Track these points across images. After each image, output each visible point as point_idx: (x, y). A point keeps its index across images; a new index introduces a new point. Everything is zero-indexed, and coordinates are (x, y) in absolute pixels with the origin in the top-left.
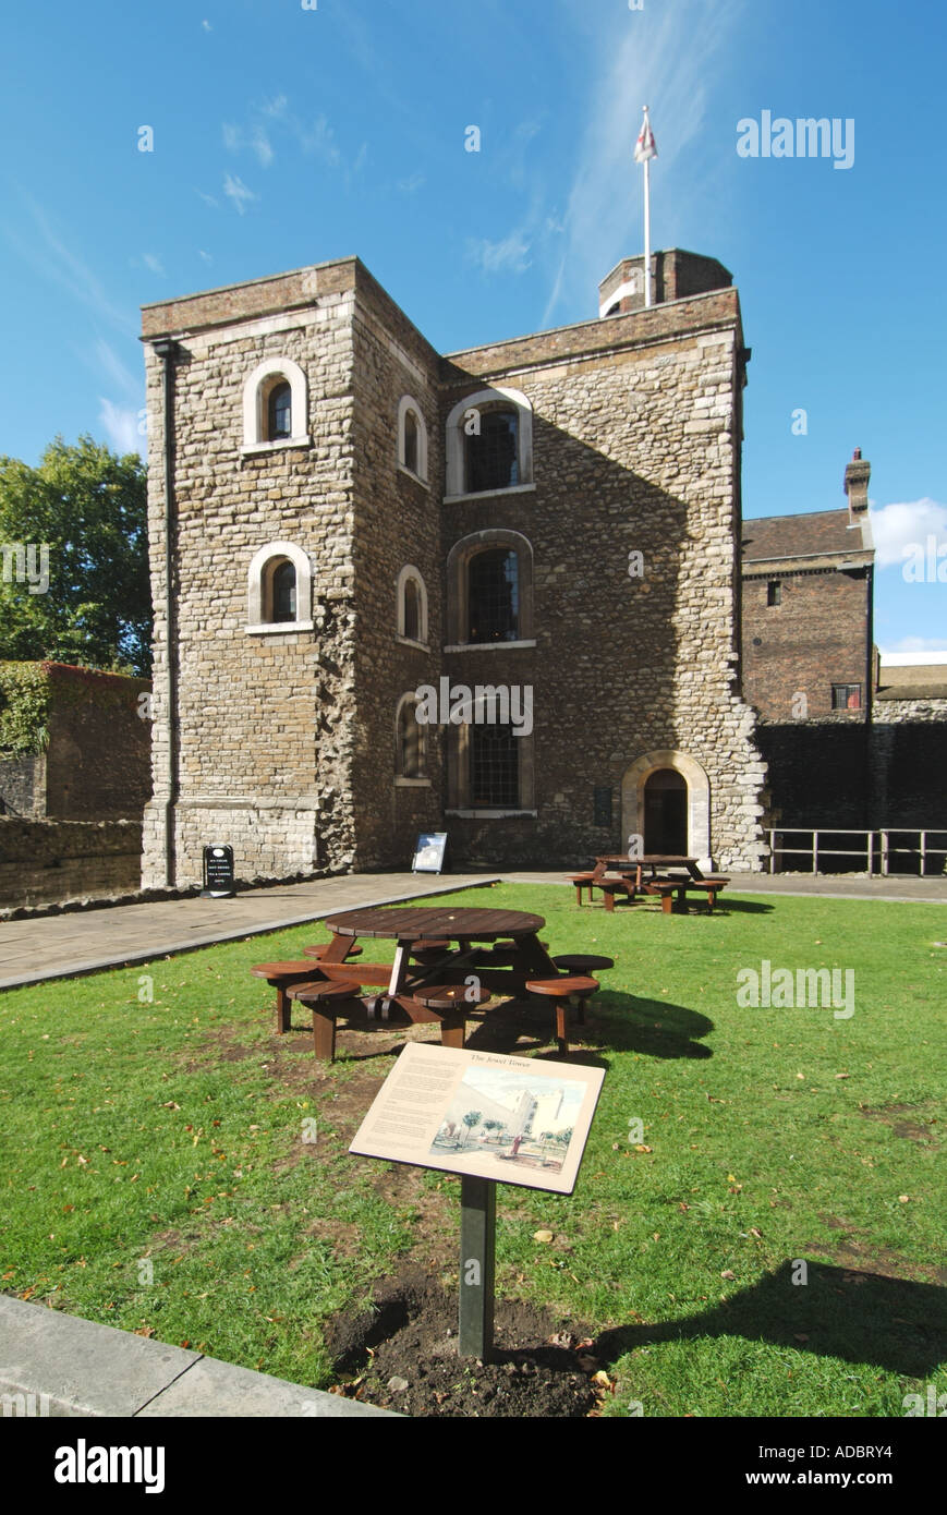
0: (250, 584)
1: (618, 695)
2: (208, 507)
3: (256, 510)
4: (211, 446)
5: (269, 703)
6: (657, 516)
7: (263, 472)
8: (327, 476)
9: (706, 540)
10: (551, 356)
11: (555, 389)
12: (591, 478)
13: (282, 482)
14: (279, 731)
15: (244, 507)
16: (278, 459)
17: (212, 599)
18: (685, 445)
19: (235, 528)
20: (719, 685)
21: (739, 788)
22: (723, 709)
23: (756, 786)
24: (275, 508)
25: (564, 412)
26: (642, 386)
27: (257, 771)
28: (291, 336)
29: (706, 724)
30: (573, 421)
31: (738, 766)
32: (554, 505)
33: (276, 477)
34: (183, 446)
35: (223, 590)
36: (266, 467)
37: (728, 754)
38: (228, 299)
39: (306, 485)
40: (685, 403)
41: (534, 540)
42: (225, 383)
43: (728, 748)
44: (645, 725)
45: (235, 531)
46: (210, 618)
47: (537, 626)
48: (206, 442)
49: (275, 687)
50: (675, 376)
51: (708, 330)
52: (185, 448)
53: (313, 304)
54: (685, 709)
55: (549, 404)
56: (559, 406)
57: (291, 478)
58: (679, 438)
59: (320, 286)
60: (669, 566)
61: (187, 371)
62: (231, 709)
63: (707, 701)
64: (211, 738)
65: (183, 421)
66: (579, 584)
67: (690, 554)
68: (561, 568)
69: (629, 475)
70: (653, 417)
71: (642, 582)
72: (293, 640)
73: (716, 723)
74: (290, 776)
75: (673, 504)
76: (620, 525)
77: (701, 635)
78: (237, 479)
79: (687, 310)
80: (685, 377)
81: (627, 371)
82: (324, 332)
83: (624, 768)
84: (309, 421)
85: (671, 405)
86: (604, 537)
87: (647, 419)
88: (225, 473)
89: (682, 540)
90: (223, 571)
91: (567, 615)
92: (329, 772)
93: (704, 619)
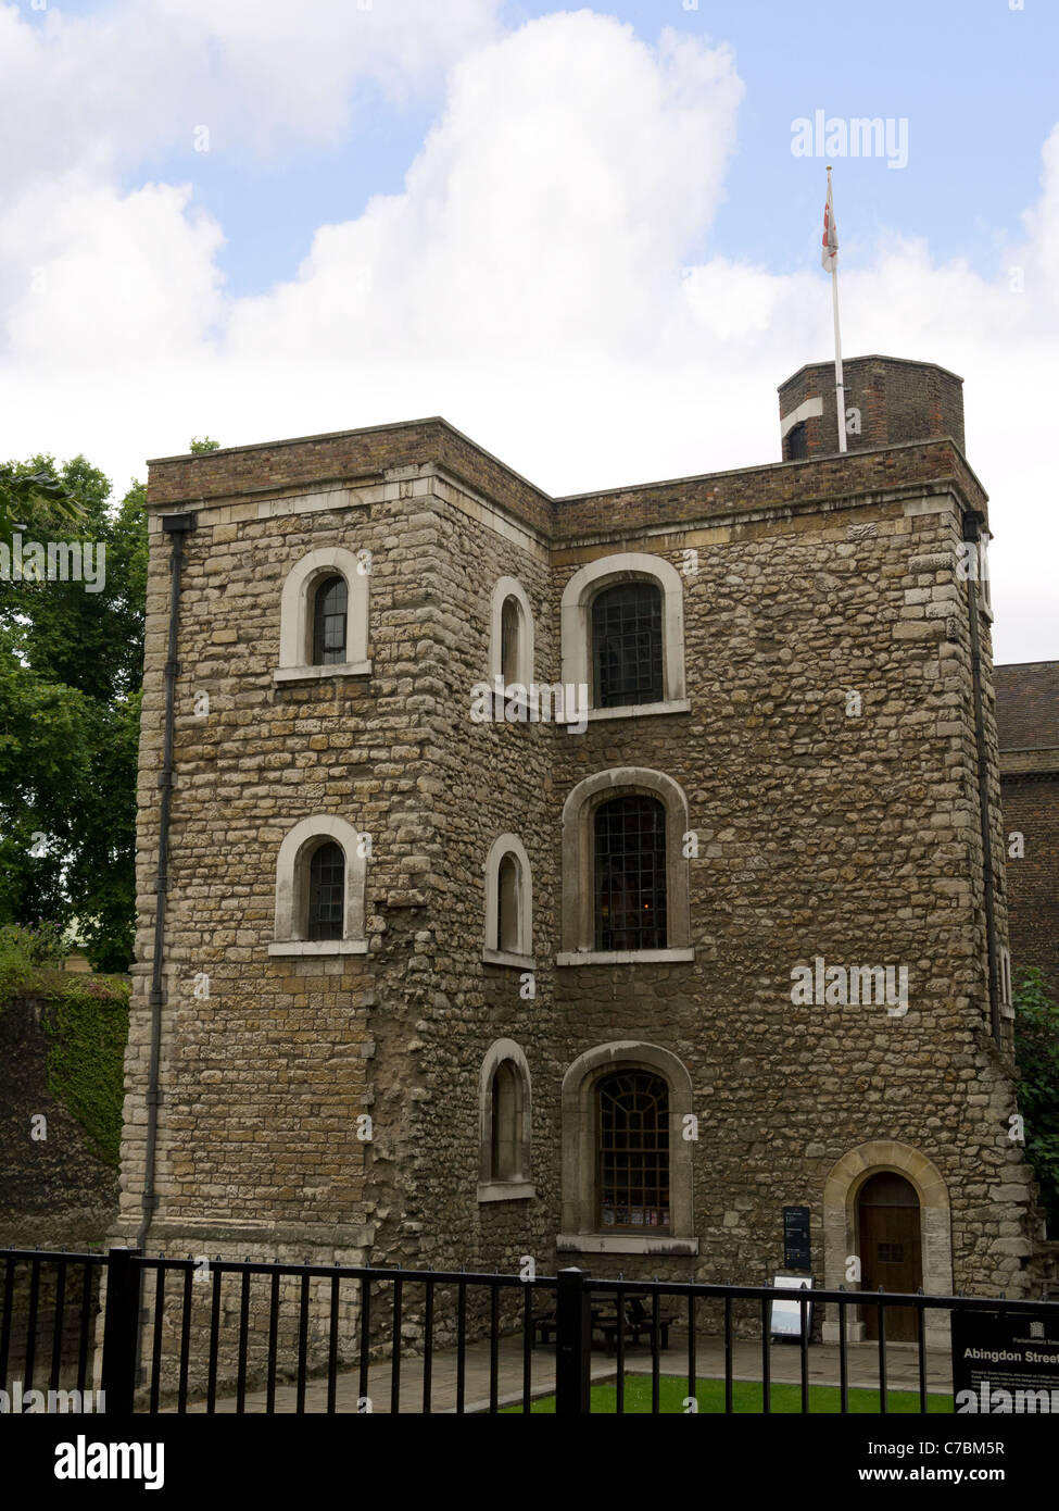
0: (279, 877)
1: (816, 1046)
2: (224, 755)
3: (292, 765)
4: (232, 666)
5: (300, 1068)
6: (862, 761)
7: (304, 709)
8: (393, 721)
9: (929, 802)
10: (707, 511)
11: (714, 560)
12: (766, 697)
13: (330, 725)
14: (312, 1115)
15: (274, 759)
16: (322, 691)
17: (223, 897)
18: (895, 655)
19: (262, 790)
20: (958, 1035)
21: (992, 1208)
22: (966, 1073)
23: (1019, 1204)
24: (318, 763)
25: (728, 596)
26: (832, 565)
27: (277, 1179)
28: (349, 518)
29: (941, 1098)
30: (740, 610)
31: (991, 1171)
32: (717, 733)
33: (322, 718)
34: (195, 662)
35: (238, 884)
36: (306, 702)
37: (972, 1151)
38: (268, 460)
39: (363, 732)
40: (892, 595)
41: (689, 787)
42: (258, 576)
43: (974, 1139)
44: (855, 1097)
45: (260, 794)
46: (220, 927)
47: (696, 926)
48: (227, 659)
49: (309, 1042)
50: (876, 554)
51: (917, 493)
52: (199, 666)
53: (381, 476)
54: (912, 1071)
55: (707, 582)
56: (720, 585)
57: (344, 719)
58: (886, 644)
59: (391, 452)
60: (881, 839)
61: (205, 555)
62: (243, 1075)
63: (942, 1060)
64: (212, 1121)
65: (197, 628)
66: (755, 862)
67: (910, 823)
68: (727, 835)
69: (820, 695)
70: (849, 613)
71: (844, 863)
72: (336, 969)
73: (956, 1098)
74: (326, 1189)
75: (882, 743)
76: (810, 771)
77: (930, 953)
78: (268, 716)
79: (887, 463)
80: (891, 556)
81: (811, 542)
82: (395, 516)
83: (825, 1170)
84: (370, 638)
85: (874, 596)
86: (789, 789)
87: (842, 614)
88: (252, 706)
89: (896, 800)
90: (241, 854)
91: (739, 911)
92: (383, 1184)
93: (933, 926)
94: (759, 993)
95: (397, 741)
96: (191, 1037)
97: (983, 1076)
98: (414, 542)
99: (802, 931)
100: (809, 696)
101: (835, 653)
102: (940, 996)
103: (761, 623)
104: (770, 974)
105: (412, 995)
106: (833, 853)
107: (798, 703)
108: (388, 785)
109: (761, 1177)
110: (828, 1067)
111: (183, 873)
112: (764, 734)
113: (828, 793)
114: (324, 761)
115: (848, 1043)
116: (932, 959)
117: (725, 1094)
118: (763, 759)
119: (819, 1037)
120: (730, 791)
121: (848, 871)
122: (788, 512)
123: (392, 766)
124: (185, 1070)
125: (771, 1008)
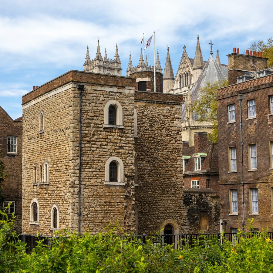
0: (106, 168)
2: (92, 141)
3: (107, 145)
4: (93, 122)
5: (111, 207)
6: (167, 151)
7: (109, 133)
8: (128, 139)
9: (177, 160)
10: (141, 98)
13: (115, 138)
14: (114, 217)
15: (104, 143)
17: (93, 172)
18: (173, 133)
19: (101, 149)
20: (181, 201)
24: (113, 145)
25: (145, 116)
28: (117, 94)
29: (178, 212)
30: (147, 119)
31: (185, 223)
32: (142, 143)
33: (114, 136)
35: (96, 169)
36: (110, 132)
37: (182, 220)
38: (100, 77)
39: (122, 140)
40: (172, 122)
41: (137, 152)
42: (98, 103)
43: (183, 218)
44: (165, 211)
45: (101, 150)
46: (93, 178)
47: (138, 179)
48: (92, 120)
49: (113, 202)
50: (170, 113)
51: (177, 104)
52: (85, 120)
53: (124, 87)
54: (174, 207)
55: (141, 113)
56: (143, 114)
57: (118, 137)
58: (171, 131)
59: (126, 83)
60: (170, 166)
61: (86, 95)
62: (99, 209)
63: (178, 205)
64: (92, 219)
65: (85, 111)
66: (149, 168)
67: (174, 163)
68: (144, 162)
69: (160, 138)
70: (165, 123)
71: (164, 169)
72: (118, 188)
73: (180, 211)
74: (117, 231)
75: (170, 148)
76: (158, 152)
77: (177, 186)
78: (102, 134)
79: (173, 97)
80: (172, 114)
81: (159, 109)
82: (127, 96)
83: (160, 224)
84: (123, 121)
85: (169, 121)
86: (155, 155)
87: (164, 123)
88: (98, 131)
89: (172, 159)
90: (97, 163)
91: (146, 177)
92: (129, 230)
93: (177, 182)
94: (149, 192)
95: (129, 143)
96: (87, 201)
97: (184, 208)
98: (131, 103)
99: (157, 182)
100: (159, 138)
101: (163, 131)
102: (178, 194)
103: (150, 122)
104: (151, 189)
105: (133, 193)
106: (162, 167)
107: (156, 139)
108: (127, 151)
109: (149, 226)
110: (161, 206)
111: (83, 166)
112: (151, 144)
113: (161, 156)
114: (114, 145)
115: (164, 202)
116: (177, 187)
117: (143, 211)
118: (150, 149)
119: (159, 201)
120: (144, 154)
121: (164, 171)
122: (156, 102)
123: (128, 148)
124: (86, 208)
125: (151, 195)
